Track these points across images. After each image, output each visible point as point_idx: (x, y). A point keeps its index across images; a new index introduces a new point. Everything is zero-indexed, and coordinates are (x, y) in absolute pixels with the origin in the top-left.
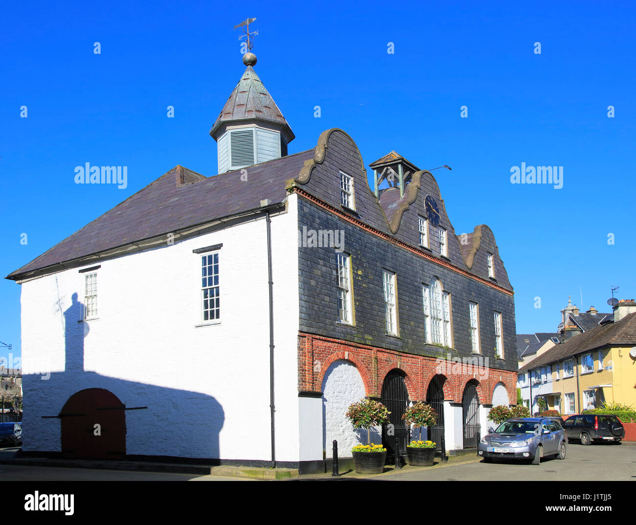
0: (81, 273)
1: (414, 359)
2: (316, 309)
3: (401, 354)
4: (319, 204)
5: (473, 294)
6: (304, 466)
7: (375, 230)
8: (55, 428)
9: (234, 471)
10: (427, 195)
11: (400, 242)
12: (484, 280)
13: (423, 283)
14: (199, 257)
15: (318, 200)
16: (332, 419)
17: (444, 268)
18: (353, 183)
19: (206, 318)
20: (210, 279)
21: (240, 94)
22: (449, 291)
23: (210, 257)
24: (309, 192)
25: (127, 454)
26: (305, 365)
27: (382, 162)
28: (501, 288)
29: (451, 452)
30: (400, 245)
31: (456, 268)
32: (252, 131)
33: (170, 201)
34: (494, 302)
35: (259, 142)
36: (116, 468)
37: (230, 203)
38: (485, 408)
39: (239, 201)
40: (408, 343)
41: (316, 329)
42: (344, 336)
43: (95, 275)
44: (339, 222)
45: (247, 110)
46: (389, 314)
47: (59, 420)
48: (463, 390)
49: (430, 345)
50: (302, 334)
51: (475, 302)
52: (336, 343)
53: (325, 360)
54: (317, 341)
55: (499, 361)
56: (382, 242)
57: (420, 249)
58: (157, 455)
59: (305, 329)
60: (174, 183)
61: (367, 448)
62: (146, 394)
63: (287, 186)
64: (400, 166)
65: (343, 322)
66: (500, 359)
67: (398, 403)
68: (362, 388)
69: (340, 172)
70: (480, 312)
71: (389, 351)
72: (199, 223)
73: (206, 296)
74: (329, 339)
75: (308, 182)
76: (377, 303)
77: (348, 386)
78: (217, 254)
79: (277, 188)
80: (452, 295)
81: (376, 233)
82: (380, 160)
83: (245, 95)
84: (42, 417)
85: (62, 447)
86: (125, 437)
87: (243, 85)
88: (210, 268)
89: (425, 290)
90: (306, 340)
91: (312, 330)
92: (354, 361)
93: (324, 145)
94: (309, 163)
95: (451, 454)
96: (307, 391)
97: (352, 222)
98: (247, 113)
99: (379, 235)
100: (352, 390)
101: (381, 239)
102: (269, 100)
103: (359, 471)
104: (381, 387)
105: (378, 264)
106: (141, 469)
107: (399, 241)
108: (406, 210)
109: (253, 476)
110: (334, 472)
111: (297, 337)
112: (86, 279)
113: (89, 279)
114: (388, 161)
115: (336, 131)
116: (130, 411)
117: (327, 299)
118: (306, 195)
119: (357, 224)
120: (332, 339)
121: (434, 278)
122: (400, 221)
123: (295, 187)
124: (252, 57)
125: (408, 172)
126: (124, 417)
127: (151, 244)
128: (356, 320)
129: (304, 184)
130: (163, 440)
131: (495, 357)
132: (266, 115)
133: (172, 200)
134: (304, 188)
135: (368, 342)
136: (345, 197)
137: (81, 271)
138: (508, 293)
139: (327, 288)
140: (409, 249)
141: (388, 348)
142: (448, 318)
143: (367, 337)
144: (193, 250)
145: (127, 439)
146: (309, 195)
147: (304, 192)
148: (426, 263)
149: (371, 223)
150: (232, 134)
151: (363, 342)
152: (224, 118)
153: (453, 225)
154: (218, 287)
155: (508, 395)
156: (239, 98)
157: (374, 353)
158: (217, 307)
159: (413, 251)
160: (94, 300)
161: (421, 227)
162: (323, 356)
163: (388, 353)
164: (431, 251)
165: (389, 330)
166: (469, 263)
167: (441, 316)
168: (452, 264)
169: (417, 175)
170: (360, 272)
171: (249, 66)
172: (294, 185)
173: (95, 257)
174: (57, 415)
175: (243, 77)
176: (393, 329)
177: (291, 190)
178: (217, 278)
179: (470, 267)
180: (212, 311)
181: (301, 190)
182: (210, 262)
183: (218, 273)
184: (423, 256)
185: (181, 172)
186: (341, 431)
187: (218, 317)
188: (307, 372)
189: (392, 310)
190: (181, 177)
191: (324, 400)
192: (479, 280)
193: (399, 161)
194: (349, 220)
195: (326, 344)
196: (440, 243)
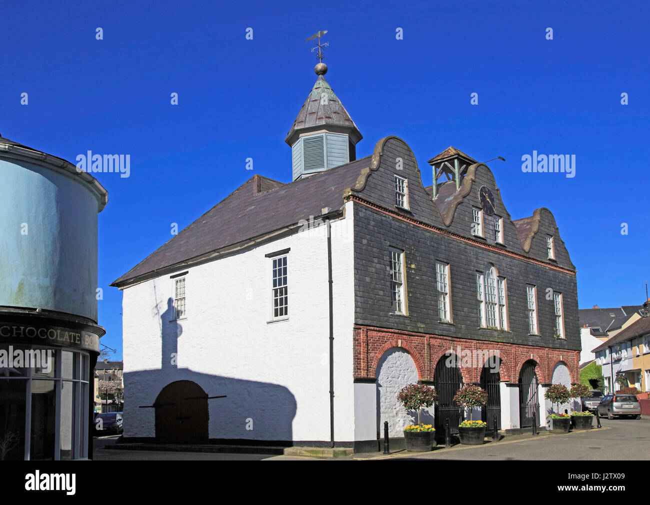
0: (172, 279)
1: (468, 344)
2: (370, 303)
3: (454, 339)
4: (374, 208)
5: (531, 277)
6: (359, 446)
7: (428, 225)
8: (150, 416)
9: (299, 451)
10: (481, 187)
11: (454, 234)
12: (543, 262)
13: (477, 271)
14: (270, 261)
15: (373, 204)
16: (385, 402)
17: (499, 254)
18: (407, 184)
19: (276, 315)
20: (280, 280)
21: (312, 103)
22: (505, 276)
23: (280, 260)
24: (364, 198)
25: (209, 438)
26: (360, 354)
27: (440, 158)
28: (562, 268)
29: (507, 431)
30: (454, 237)
31: (512, 253)
32: (322, 137)
33: (247, 210)
34: (553, 283)
35: (329, 146)
36: (200, 451)
37: (297, 210)
38: (544, 388)
39: (304, 209)
40: (461, 328)
41: (370, 321)
42: (398, 326)
43: (184, 280)
44: (393, 222)
45: (318, 117)
46: (443, 303)
47: (154, 409)
48: (519, 371)
49: (484, 329)
50: (357, 327)
51: (533, 285)
52: (390, 332)
53: (379, 348)
54: (371, 332)
55: (559, 340)
56: (436, 236)
57: (474, 238)
58: (234, 438)
59: (360, 322)
60: (252, 192)
61: (417, 429)
62: (225, 384)
63: (345, 195)
64: (456, 161)
65: (397, 313)
66: (560, 339)
67: (451, 385)
68: (414, 373)
69: (395, 175)
70: (537, 294)
71: (442, 337)
72: (270, 230)
73: (276, 296)
74: (383, 329)
75: (364, 189)
76: (430, 294)
77: (401, 372)
78: (286, 257)
79: (337, 195)
80: (507, 280)
81: (430, 228)
82: (438, 156)
83: (317, 103)
84: (140, 407)
85: (156, 433)
86: (208, 423)
87: (314, 93)
88: (280, 270)
89: (479, 277)
90: (361, 332)
91: (367, 322)
92: (407, 348)
93: (380, 153)
94: (366, 171)
95: (507, 433)
96: (362, 377)
97: (405, 220)
98: (317, 120)
99: (433, 230)
100: (405, 375)
101: (435, 233)
102: (339, 105)
103: (409, 450)
104: (433, 371)
105: (432, 257)
106: (220, 451)
107: (452, 234)
108: (459, 204)
109: (315, 455)
110: (385, 451)
111: (353, 329)
112: (176, 284)
113: (179, 284)
114: (445, 157)
115: (391, 138)
116: (212, 399)
117: (381, 293)
118: (361, 201)
119: (411, 222)
120: (385, 330)
121: (489, 264)
122: (454, 214)
123: (351, 195)
124: (323, 67)
125: (465, 166)
126: (207, 405)
127: (230, 251)
128: (409, 311)
129: (360, 192)
130: (239, 425)
131: (555, 336)
132: (336, 120)
133: (250, 208)
134: (360, 195)
135: (420, 330)
136: (399, 198)
137: (171, 277)
138: (570, 272)
139: (381, 283)
140: (463, 240)
141: (441, 334)
142: (504, 302)
143: (419, 325)
144: (266, 255)
145: (209, 424)
146: (365, 201)
147: (360, 198)
148: (480, 251)
149: (425, 219)
150: (305, 140)
151: (416, 330)
152: (297, 126)
153: (509, 212)
154: (287, 287)
155: (570, 374)
156: (310, 107)
157: (427, 340)
158: (285, 305)
159: (467, 241)
160: (183, 302)
161: (475, 217)
162: (377, 345)
163: (441, 339)
164: (485, 240)
165: (443, 317)
166: (527, 247)
167: (496, 301)
168: (508, 249)
169: (472, 168)
170: (413, 266)
171: (320, 76)
172: (350, 194)
173: (183, 264)
174: (152, 405)
175: (315, 87)
176: (447, 316)
177: (348, 198)
178: (285, 279)
179: (527, 251)
180: (281, 308)
181: (357, 197)
182: (280, 265)
183: (286, 274)
184: (478, 245)
185: (258, 181)
186: (395, 413)
187: (286, 314)
188: (362, 360)
189: (446, 299)
190: (258, 186)
191: (379, 386)
192: (537, 263)
193: (455, 156)
194: (403, 219)
195: (379, 334)
196: (496, 231)
